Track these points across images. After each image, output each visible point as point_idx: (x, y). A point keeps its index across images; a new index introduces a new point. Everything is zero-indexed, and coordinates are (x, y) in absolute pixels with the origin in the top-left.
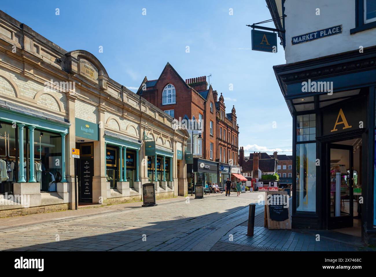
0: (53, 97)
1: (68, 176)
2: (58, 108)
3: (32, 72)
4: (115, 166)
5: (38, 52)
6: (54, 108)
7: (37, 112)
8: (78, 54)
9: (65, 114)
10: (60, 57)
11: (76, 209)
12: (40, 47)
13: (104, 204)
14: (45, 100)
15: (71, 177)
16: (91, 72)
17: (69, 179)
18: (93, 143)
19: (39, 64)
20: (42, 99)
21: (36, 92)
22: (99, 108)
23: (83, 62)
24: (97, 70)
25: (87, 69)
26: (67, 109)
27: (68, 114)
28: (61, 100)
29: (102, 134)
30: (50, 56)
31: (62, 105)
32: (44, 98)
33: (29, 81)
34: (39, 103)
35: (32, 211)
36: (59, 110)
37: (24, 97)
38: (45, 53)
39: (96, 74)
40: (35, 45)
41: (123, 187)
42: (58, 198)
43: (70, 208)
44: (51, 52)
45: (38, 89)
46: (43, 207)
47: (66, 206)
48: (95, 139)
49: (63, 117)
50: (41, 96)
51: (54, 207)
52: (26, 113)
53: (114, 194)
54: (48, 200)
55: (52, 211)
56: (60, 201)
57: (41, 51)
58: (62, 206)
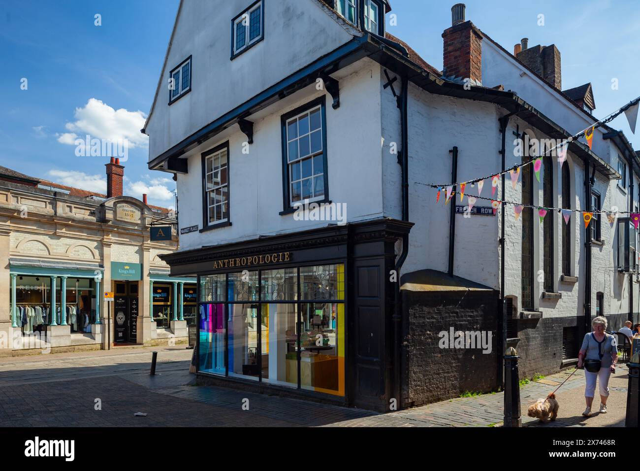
0: (87, 247)
1: (102, 318)
2: (92, 256)
3: (64, 230)
4: (169, 303)
5: (71, 211)
6: (89, 256)
7: (69, 263)
8: (114, 201)
9: (99, 261)
10: (94, 209)
11: (109, 349)
12: (73, 206)
13: (147, 345)
14: (78, 251)
15: (104, 318)
16: (131, 213)
17: (102, 321)
18: (138, 281)
19: (70, 222)
20: (75, 251)
21: (68, 247)
22: (142, 247)
23: (121, 207)
24: (140, 209)
25: (126, 212)
26: (102, 255)
27: (102, 260)
28: (96, 248)
29: (146, 273)
30: (83, 211)
31: (97, 252)
32: (77, 250)
33: (62, 238)
34: (72, 255)
35: (61, 350)
36: (93, 258)
37: (56, 253)
38: (79, 210)
39: (138, 214)
40: (68, 206)
41: (176, 327)
42: (89, 338)
43: (102, 348)
44: (84, 207)
45: (71, 243)
46: (73, 347)
47: (99, 346)
48: (138, 279)
49: (98, 264)
50: (74, 249)
51: (85, 346)
52: (57, 267)
53: (164, 334)
54: (78, 341)
55: (82, 350)
56: (92, 341)
57: (74, 210)
58: (94, 346)
